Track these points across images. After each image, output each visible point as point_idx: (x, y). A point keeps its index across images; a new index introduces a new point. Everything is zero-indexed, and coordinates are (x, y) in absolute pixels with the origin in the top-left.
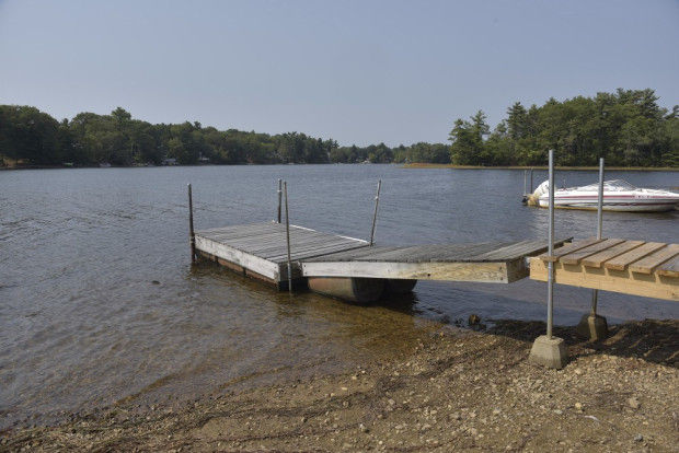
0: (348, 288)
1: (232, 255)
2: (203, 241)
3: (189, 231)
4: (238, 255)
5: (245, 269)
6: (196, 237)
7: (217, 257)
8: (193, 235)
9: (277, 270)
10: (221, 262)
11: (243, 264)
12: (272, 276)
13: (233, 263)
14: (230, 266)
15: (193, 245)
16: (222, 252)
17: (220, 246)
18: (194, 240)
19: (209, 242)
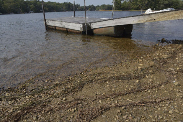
0: (112, 30)
1: (62, 24)
2: (50, 22)
3: (44, 19)
4: (64, 24)
5: (67, 29)
6: (47, 21)
7: (55, 27)
8: (45, 20)
9: (82, 27)
10: (57, 28)
11: (66, 27)
12: (79, 29)
13: (62, 28)
14: (61, 29)
15: (46, 24)
16: (57, 24)
17: (57, 22)
18: (46, 22)
19: (52, 21)
